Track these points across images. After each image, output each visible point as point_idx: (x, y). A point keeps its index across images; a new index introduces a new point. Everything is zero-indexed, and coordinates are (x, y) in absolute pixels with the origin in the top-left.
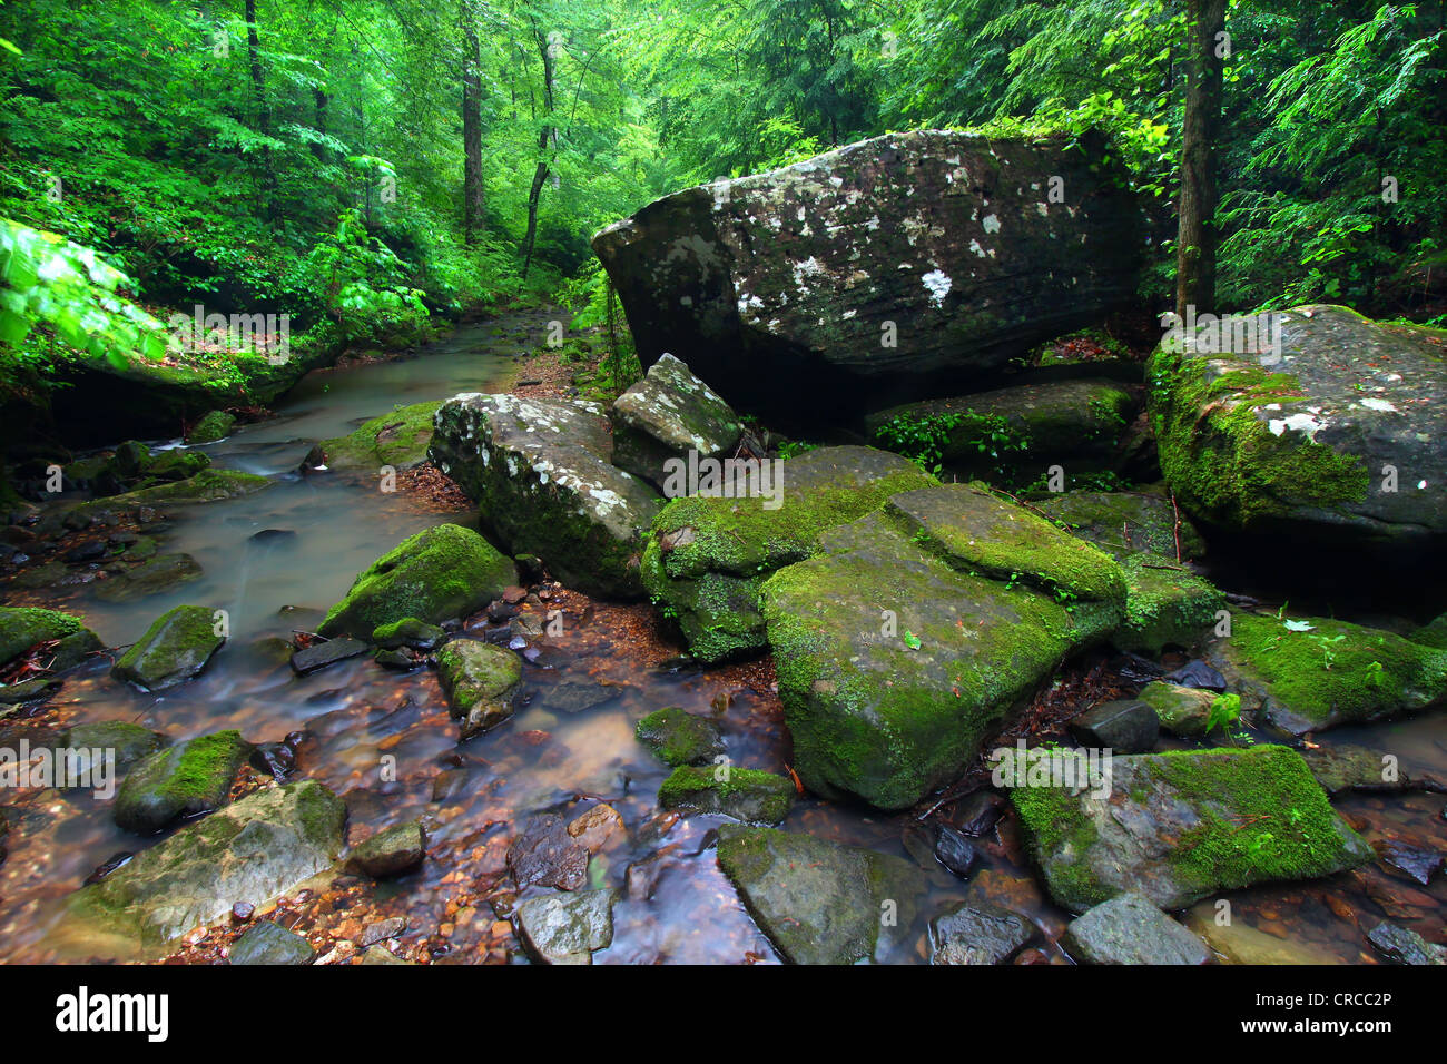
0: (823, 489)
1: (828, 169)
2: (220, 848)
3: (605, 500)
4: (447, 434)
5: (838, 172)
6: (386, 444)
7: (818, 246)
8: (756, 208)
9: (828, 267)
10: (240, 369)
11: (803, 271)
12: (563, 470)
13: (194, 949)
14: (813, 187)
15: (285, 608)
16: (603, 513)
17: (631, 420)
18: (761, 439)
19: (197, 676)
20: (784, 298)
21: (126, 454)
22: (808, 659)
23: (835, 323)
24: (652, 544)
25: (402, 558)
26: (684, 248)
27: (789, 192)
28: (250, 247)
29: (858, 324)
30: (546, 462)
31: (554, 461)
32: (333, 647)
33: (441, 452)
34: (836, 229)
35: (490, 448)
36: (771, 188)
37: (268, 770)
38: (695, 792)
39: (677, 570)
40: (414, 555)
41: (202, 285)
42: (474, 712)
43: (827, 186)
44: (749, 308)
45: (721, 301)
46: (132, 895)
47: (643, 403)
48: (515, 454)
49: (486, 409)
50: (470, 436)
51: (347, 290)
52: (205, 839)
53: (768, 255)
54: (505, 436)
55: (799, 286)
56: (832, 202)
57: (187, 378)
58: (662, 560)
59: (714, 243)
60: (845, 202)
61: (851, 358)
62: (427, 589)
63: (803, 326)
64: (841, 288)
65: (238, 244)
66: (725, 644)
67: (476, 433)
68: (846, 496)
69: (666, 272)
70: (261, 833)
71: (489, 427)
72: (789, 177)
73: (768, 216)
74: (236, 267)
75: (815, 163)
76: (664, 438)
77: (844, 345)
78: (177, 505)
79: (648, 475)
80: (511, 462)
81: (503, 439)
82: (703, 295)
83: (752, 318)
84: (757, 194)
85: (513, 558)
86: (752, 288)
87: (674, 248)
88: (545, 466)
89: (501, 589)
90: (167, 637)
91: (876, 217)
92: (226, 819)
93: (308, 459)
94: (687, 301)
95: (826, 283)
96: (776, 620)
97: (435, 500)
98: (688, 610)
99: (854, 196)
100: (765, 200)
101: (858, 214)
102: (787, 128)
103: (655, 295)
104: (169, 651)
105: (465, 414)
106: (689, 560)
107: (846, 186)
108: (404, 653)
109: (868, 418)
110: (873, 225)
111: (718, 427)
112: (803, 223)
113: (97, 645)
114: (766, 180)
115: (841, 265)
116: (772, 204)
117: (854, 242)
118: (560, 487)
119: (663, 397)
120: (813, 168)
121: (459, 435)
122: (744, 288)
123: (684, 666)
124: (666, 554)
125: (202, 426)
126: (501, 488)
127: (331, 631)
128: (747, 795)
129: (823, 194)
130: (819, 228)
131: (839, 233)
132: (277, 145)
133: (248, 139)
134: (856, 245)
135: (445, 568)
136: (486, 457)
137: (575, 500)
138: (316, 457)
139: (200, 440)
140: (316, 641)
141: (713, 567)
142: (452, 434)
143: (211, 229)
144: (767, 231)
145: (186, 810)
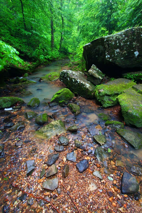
0: (120, 84)
1: (123, 34)
2: (52, 127)
3: (88, 85)
4: (62, 76)
5: (124, 34)
6: (50, 78)
7: (119, 47)
8: (111, 40)
9: (120, 51)
10: (28, 67)
11: (116, 51)
12: (81, 81)
13: (53, 139)
14: (120, 37)
15: (45, 99)
16: (88, 87)
17: (91, 74)
18: (106, 77)
19: (37, 107)
20: (113, 55)
21: (17, 78)
22: (127, 107)
23: (120, 60)
24: (97, 91)
25: (61, 92)
26: (98, 47)
27: (116, 38)
28: (27, 49)
29: (123, 60)
30: (79, 80)
31: (80, 80)
32: (53, 104)
33: (61, 78)
34: (123, 44)
35: (69, 78)
36: (113, 37)
37: (52, 118)
38: (111, 124)
39: (101, 95)
40: (63, 92)
41: (22, 55)
42: (77, 112)
43: (122, 37)
44: (108, 57)
45: (102, 56)
46: (43, 132)
47: (92, 72)
48: (74, 79)
49: (68, 72)
50: (66, 76)
51: (41, 56)
52: (50, 126)
53: (112, 49)
54: (72, 76)
55: (115, 54)
56: (122, 39)
57: (22, 68)
58: (99, 94)
59: (103, 47)
60: (125, 39)
61: (122, 65)
62: (65, 96)
63: (115, 60)
64: (122, 54)
65: (26, 49)
66: (108, 105)
67: (67, 76)
68: (124, 85)
69: (94, 52)
70: (56, 126)
71: (69, 75)
72: (116, 35)
73: (113, 42)
74: (26, 52)
75: (120, 33)
76: (95, 77)
77: (121, 63)
78: (26, 85)
79: (92, 82)
80: (73, 80)
81: (71, 77)
82: (100, 55)
83: (108, 59)
84: (111, 38)
85: (74, 93)
86: (108, 54)
87: (96, 47)
88: (78, 80)
89: (73, 97)
90: (33, 101)
91: (129, 42)
92: (52, 124)
93: (40, 79)
94: (97, 56)
95: (120, 53)
96: (121, 102)
97: (59, 85)
98: (103, 100)
99: (126, 38)
100: (112, 39)
101: (126, 42)
102: (104, 29)
103: (92, 55)
104: (34, 103)
105: (65, 73)
106: (103, 94)
107: (125, 37)
108: (63, 105)
109: (123, 75)
110: (128, 43)
111: (101, 75)
112: (118, 43)
113: (24, 102)
114: (113, 36)
115: (122, 50)
116: (113, 40)
117: (125, 46)
118: (81, 83)
119: (94, 71)
120: (120, 34)
121: (64, 76)
122: (107, 54)
123: (102, 108)
124: (99, 93)
125: (25, 75)
126: (71, 83)
127: (53, 102)
128: (118, 125)
129: (121, 38)
130: (120, 44)
131: (123, 45)
132: (30, 34)
133: (27, 33)
134: (125, 47)
135: (67, 94)
136: (69, 79)
137: (84, 85)
138: (41, 79)
139: (25, 77)
140: (51, 103)
141: (106, 95)
142: (63, 76)
143: (23, 47)
144: (112, 44)
145: (45, 123)
